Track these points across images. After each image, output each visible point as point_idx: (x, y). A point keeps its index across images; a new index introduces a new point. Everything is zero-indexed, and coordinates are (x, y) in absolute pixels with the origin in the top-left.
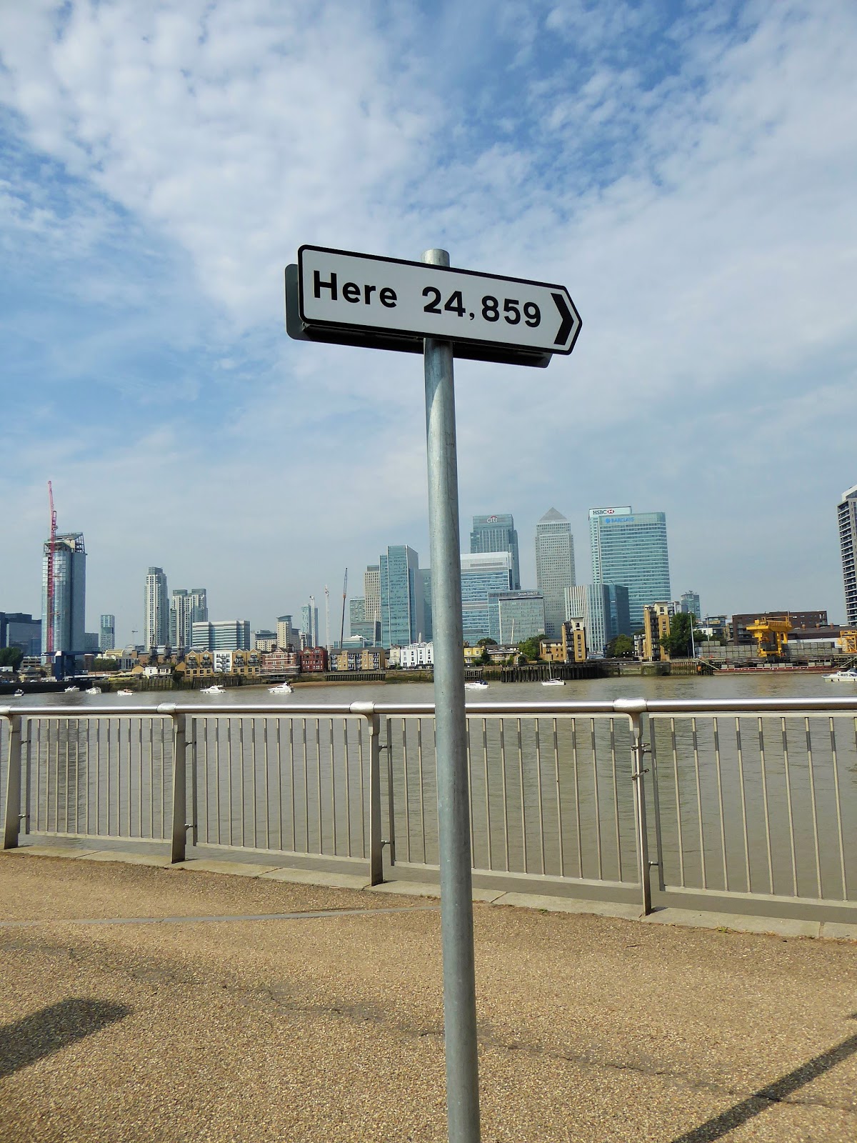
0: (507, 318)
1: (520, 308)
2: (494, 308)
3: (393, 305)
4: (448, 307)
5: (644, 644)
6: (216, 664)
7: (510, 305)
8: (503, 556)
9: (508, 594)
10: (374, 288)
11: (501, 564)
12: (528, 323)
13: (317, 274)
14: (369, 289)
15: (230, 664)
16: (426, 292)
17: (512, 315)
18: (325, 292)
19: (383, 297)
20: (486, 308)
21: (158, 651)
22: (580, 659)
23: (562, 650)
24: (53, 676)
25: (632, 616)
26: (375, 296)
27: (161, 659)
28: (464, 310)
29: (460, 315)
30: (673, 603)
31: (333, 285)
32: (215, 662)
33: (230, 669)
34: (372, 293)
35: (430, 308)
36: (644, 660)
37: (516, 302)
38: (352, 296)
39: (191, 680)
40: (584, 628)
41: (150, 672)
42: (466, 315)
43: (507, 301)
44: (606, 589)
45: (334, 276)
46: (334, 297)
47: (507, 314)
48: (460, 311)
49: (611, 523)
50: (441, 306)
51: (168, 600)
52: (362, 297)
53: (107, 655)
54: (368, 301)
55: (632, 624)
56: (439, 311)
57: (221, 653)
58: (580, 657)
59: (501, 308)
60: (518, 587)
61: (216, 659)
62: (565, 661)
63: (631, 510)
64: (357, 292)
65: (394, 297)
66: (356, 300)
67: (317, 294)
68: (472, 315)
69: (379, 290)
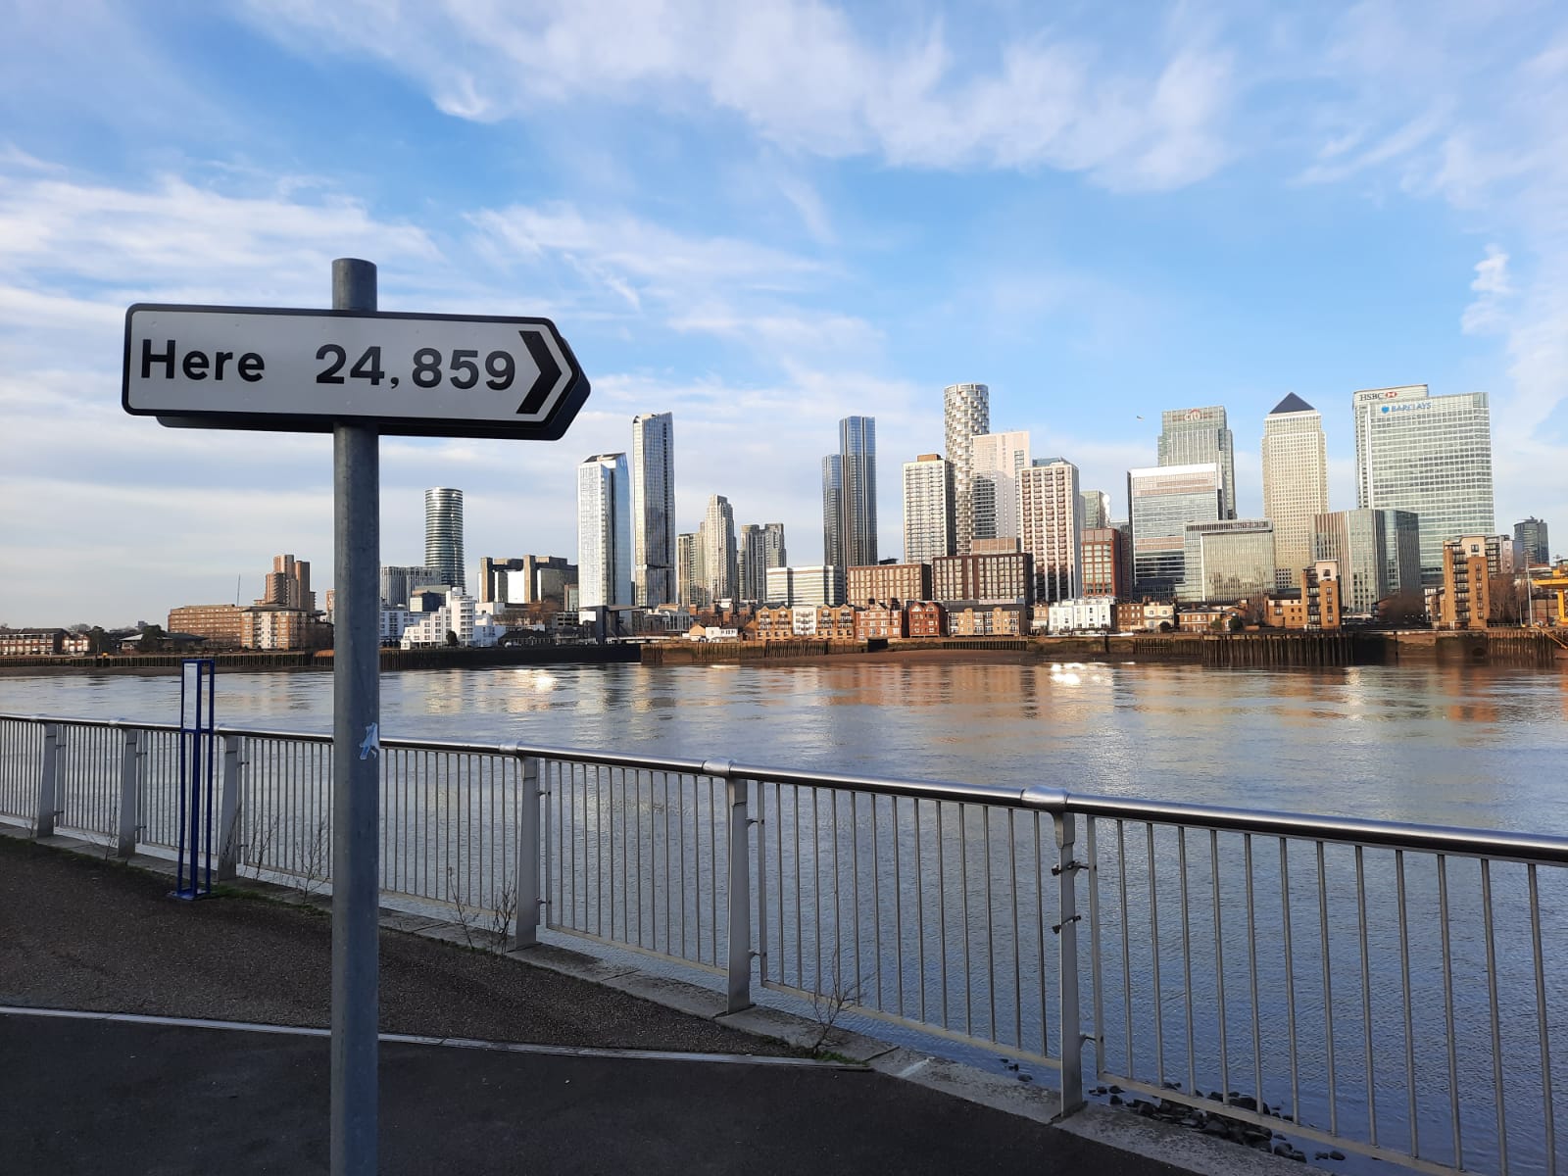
0: (456, 382)
1: (480, 362)
2: (433, 368)
3: (258, 377)
4: (356, 372)
5: (1441, 603)
6: (795, 625)
7: (462, 359)
8: (1208, 470)
9: (1215, 527)
10: (230, 356)
11: (1205, 481)
12: (492, 385)
13: (147, 344)
14: (222, 358)
15: (814, 625)
16: (321, 355)
17: (464, 375)
18: (158, 369)
19: (243, 367)
20: (421, 368)
21: (722, 605)
22: (1330, 625)
23: (1300, 610)
24: (592, 637)
25: (1424, 558)
26: (231, 367)
27: (726, 618)
28: (382, 375)
29: (375, 382)
30: (1497, 537)
31: (169, 358)
32: (794, 620)
33: (814, 631)
34: (227, 364)
35: (326, 378)
36: (1441, 628)
37: (474, 354)
38: (196, 371)
39: (764, 645)
40: (1338, 577)
41: (713, 634)
42: (385, 382)
43: (457, 354)
44: (1380, 516)
45: (171, 345)
46: (170, 374)
47: (455, 373)
48: (376, 376)
49: (1390, 412)
50: (344, 372)
51: (735, 539)
52: (211, 371)
53: (659, 611)
54: (219, 376)
55: (1423, 570)
56: (341, 380)
57: (802, 610)
58: (1330, 622)
59: (445, 367)
60: (1231, 515)
61: (795, 618)
62: (1305, 627)
63: (1428, 392)
64: (205, 364)
65: (260, 365)
66: (203, 376)
67: (146, 373)
68: (395, 381)
69: (237, 358)
